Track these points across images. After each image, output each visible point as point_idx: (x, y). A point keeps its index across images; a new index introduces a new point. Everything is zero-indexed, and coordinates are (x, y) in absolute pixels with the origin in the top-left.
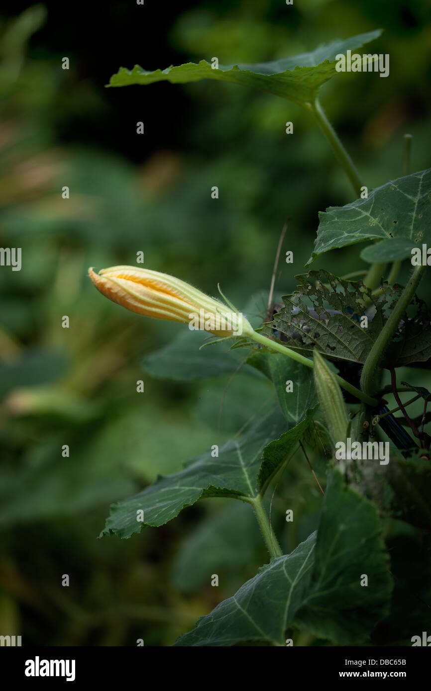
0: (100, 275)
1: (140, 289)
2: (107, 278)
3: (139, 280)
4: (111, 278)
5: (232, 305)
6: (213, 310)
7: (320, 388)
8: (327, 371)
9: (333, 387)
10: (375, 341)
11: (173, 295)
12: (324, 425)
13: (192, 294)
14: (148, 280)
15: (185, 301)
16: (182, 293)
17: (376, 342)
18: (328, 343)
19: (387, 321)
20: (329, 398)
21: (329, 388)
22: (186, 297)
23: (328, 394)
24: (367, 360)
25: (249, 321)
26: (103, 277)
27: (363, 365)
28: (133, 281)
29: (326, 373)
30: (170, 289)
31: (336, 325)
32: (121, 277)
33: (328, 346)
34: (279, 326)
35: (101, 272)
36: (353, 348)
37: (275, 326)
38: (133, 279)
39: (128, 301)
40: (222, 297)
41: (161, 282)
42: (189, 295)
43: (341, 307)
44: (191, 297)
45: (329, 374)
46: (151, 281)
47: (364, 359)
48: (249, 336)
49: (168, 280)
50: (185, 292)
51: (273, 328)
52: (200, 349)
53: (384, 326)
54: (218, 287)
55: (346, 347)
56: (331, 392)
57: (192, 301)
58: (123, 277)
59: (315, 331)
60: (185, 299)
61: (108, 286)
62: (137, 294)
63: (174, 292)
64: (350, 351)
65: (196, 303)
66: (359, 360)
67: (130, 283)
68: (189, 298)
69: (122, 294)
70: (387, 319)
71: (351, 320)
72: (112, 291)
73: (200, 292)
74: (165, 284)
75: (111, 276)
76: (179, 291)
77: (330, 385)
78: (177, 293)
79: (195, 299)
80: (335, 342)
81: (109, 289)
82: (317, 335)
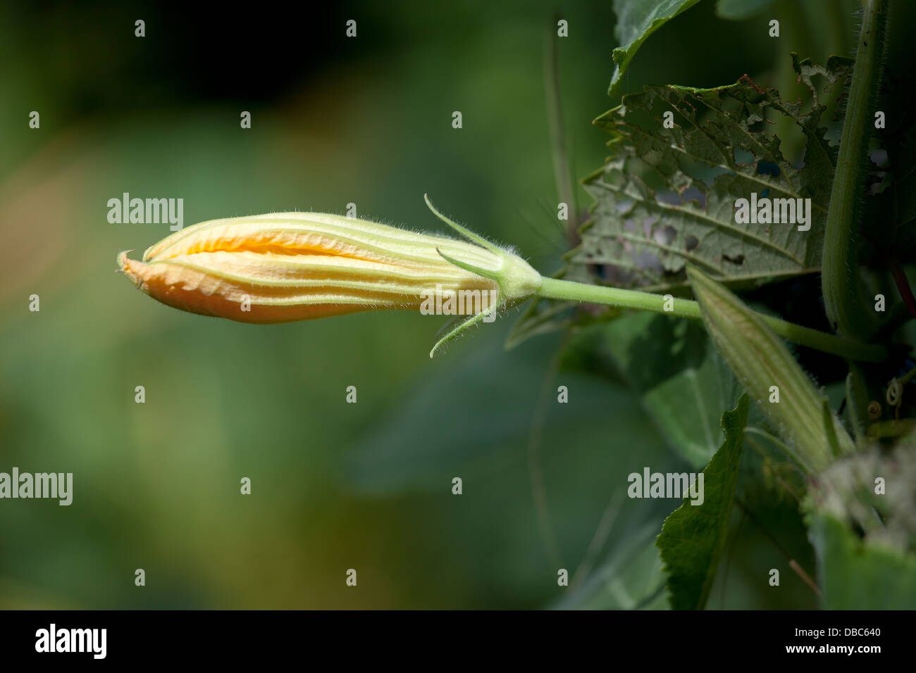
0: (148, 260)
1: (248, 263)
2: (164, 262)
3: (240, 243)
4: (175, 260)
5: (474, 234)
6: (433, 258)
7: (731, 351)
8: (732, 306)
9: (758, 338)
10: (827, 209)
11: (331, 254)
12: (770, 432)
13: (373, 237)
14: (260, 238)
15: (361, 259)
16: (349, 242)
17: (830, 207)
18: (723, 250)
19: (839, 153)
20: (757, 366)
21: (750, 341)
22: (361, 247)
23: (751, 358)
24: (823, 259)
25: (524, 257)
26: (157, 262)
27: (819, 274)
28: (227, 251)
29: (733, 310)
30: (317, 242)
31: (726, 204)
32: (196, 250)
33: (726, 258)
34: (600, 252)
35: (146, 254)
36: (785, 242)
37: (590, 256)
38: (226, 246)
39: (230, 299)
40: (443, 223)
41: (292, 232)
42: (365, 241)
43: (724, 157)
44: (373, 243)
45: (740, 312)
46: (268, 236)
47: (818, 260)
48: (534, 292)
49: (306, 222)
50: (355, 238)
51: (587, 260)
52: (431, 355)
53: (835, 165)
54: (428, 202)
55: (767, 248)
56: (758, 349)
57: (379, 252)
58: (202, 246)
59: (685, 234)
60: (361, 253)
61: (172, 279)
62: (247, 277)
63: (330, 245)
64: (779, 253)
65: (389, 254)
66: (807, 264)
67: (222, 256)
68: (370, 248)
69: (211, 288)
70: (836, 148)
71: (758, 180)
72: (186, 288)
73: (388, 227)
74: (303, 233)
75: (175, 256)
76: (341, 239)
77: (749, 334)
78: (337, 244)
79: (383, 246)
80: (736, 245)
81: (179, 285)
82: (692, 245)
